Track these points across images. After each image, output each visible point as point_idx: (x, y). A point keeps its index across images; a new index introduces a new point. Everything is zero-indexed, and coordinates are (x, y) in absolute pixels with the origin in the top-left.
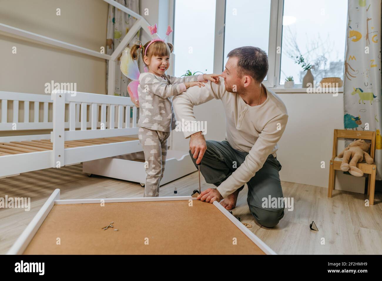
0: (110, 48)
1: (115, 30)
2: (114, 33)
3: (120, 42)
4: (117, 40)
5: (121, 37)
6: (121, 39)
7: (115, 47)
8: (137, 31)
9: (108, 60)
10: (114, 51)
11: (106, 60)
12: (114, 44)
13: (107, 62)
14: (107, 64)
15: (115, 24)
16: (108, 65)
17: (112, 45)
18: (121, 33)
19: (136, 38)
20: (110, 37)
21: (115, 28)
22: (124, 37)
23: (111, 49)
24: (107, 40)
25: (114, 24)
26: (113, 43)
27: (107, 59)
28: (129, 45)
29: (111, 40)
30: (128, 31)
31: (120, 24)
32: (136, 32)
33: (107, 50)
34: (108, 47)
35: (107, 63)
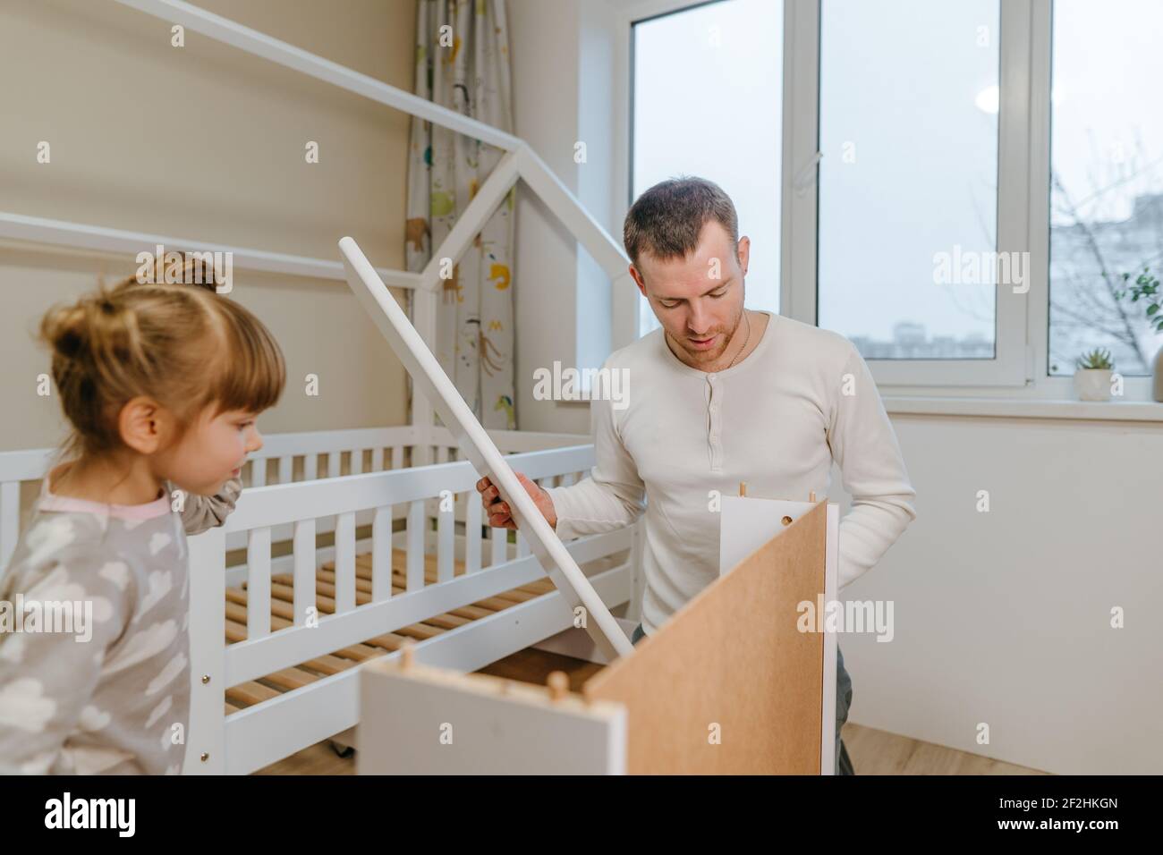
0: (419, 247)
1: (434, 190)
2: (431, 198)
3: (450, 228)
4: (441, 220)
5: (453, 210)
6: (452, 218)
7: (434, 246)
8: (507, 190)
9: (413, 291)
10: (430, 257)
11: (406, 290)
12: (430, 235)
13: (409, 294)
14: (410, 303)
15: (434, 169)
16: (412, 305)
17: (425, 239)
18: (451, 198)
19: (505, 214)
20: (419, 211)
21: (434, 180)
22: (463, 211)
23: (422, 250)
24: (408, 222)
25: (429, 169)
26: (428, 231)
27: (409, 286)
28: (479, 236)
29: (422, 221)
30: (475, 190)
31: (451, 167)
32: (504, 194)
33: (408, 254)
34: (411, 245)
35: (410, 298)
